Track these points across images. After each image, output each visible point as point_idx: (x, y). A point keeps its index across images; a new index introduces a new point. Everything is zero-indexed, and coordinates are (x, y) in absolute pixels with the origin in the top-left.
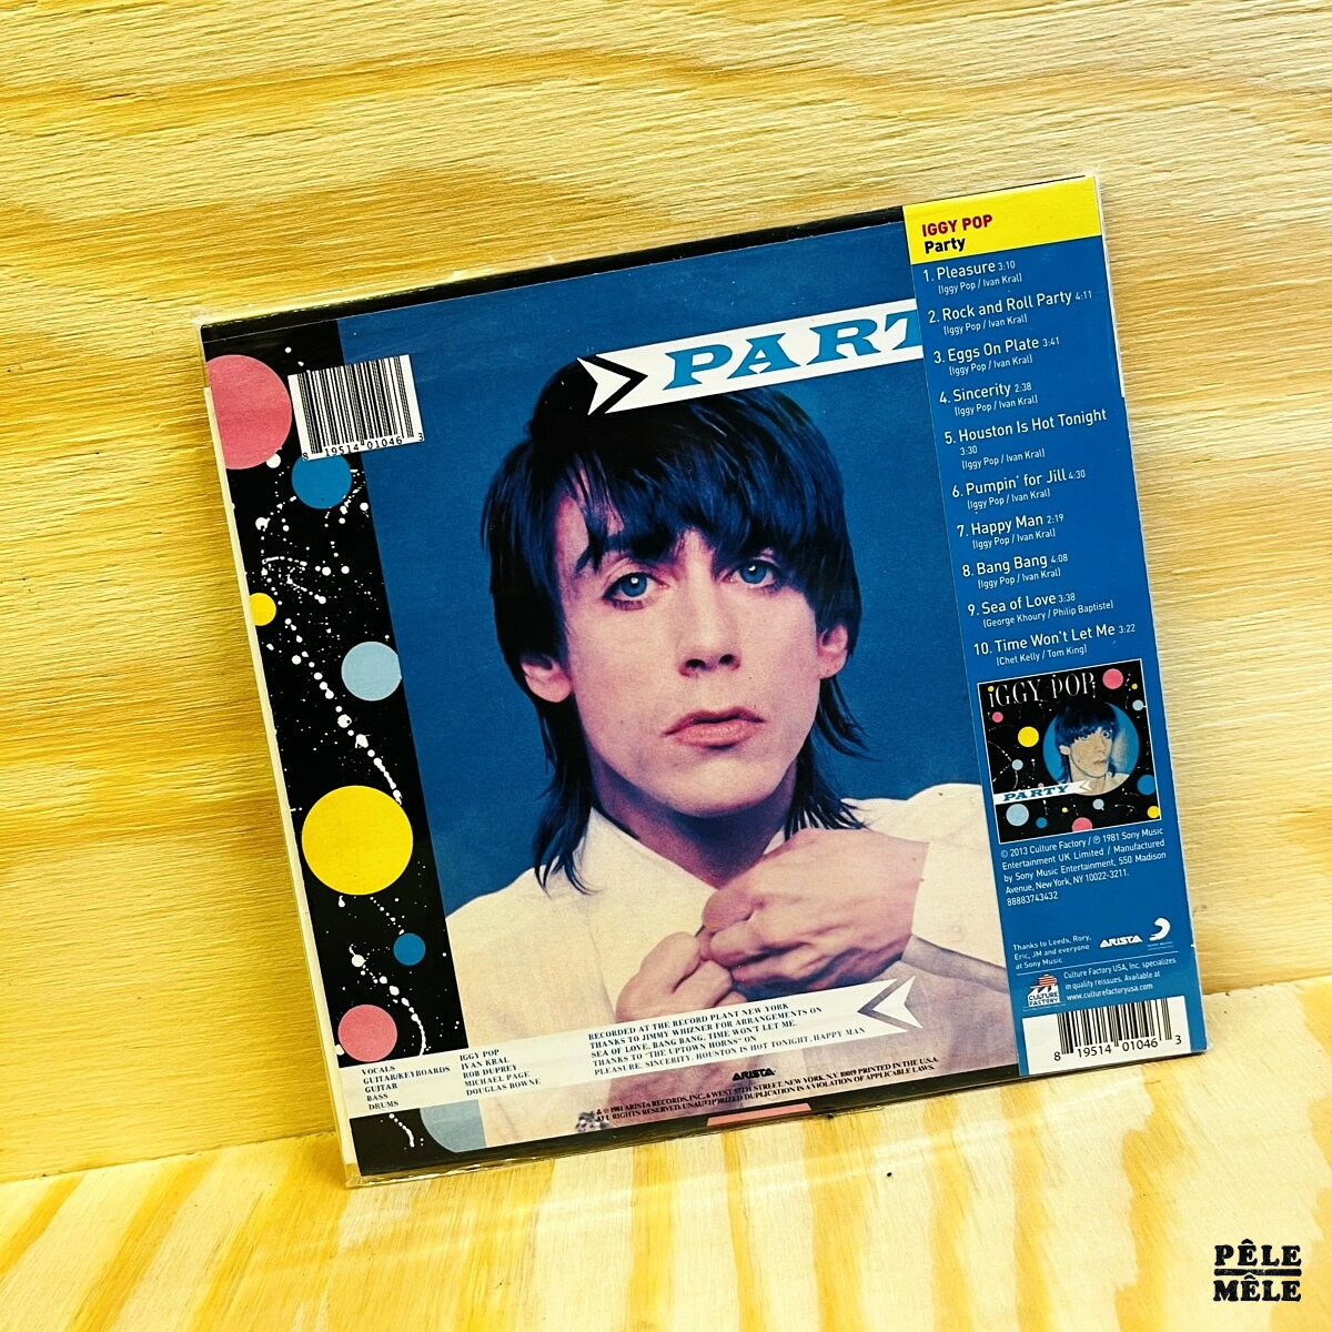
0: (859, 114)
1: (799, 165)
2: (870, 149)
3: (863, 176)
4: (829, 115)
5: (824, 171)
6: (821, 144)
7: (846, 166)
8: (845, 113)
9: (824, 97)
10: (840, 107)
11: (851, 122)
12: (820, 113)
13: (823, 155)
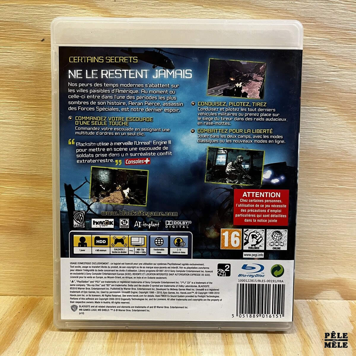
0: (328, 64)
1: (309, 74)
2: (328, 74)
3: (325, 80)
4: (320, 63)
5: (316, 77)
6: (317, 70)
7: (321, 77)
8: (324, 63)
9: (320, 58)
10: (323, 62)
11: (325, 66)
12: (318, 62)
13: (316, 73)
